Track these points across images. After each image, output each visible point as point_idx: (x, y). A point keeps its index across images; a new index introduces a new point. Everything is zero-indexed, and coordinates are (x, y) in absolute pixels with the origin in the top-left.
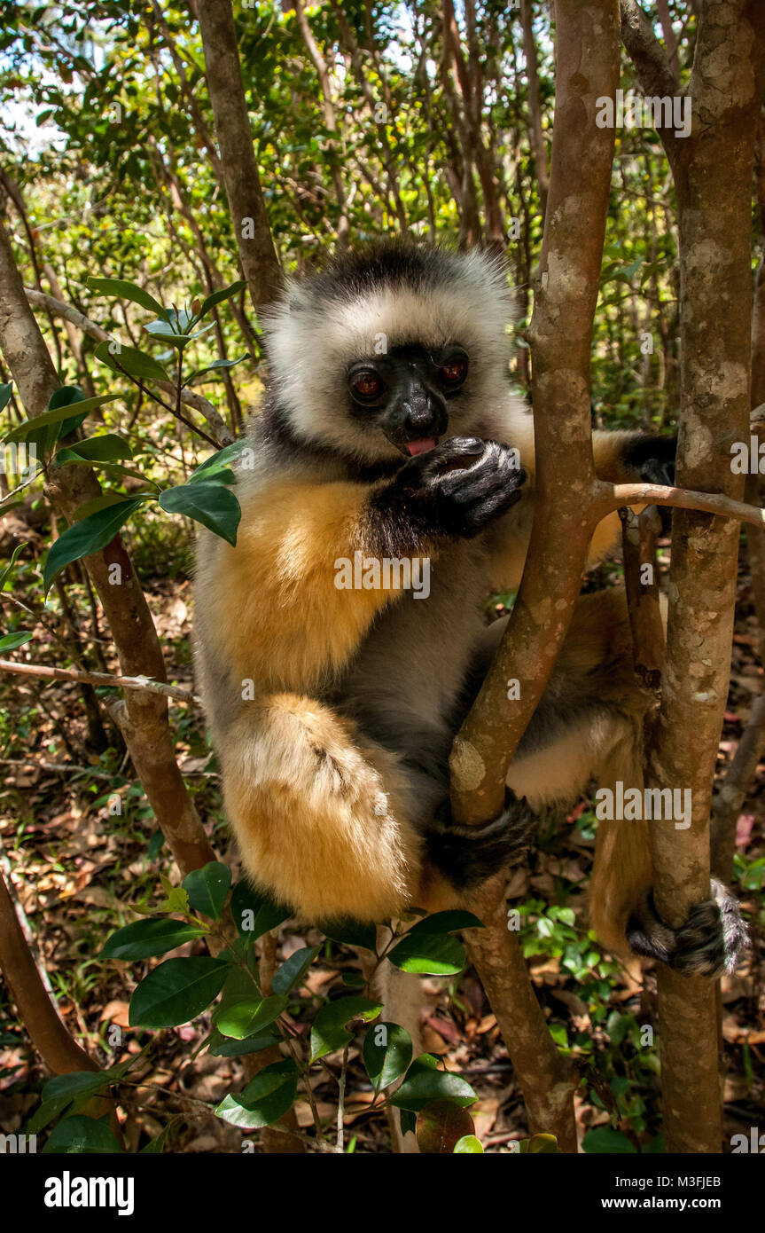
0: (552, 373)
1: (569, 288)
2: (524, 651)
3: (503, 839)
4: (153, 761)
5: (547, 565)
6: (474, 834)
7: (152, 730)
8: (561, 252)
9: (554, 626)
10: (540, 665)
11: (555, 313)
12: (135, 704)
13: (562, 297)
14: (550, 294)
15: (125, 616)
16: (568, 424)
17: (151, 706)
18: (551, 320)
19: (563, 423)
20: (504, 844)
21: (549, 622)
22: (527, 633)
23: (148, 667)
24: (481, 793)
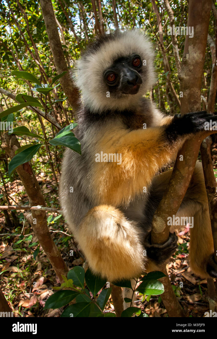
0: (190, 89)
1: (197, 58)
2: (179, 185)
3: (171, 247)
4: (42, 233)
5: (187, 156)
6: (161, 246)
7: (41, 222)
8: (194, 46)
9: (188, 176)
10: (184, 189)
11: (192, 68)
12: (35, 215)
13: (194, 62)
14: (190, 61)
15: (31, 187)
16: (195, 107)
17: (41, 215)
18: (190, 71)
19: (193, 107)
20: (171, 248)
21: (187, 175)
22: (180, 179)
23: (40, 202)
24: (164, 233)
